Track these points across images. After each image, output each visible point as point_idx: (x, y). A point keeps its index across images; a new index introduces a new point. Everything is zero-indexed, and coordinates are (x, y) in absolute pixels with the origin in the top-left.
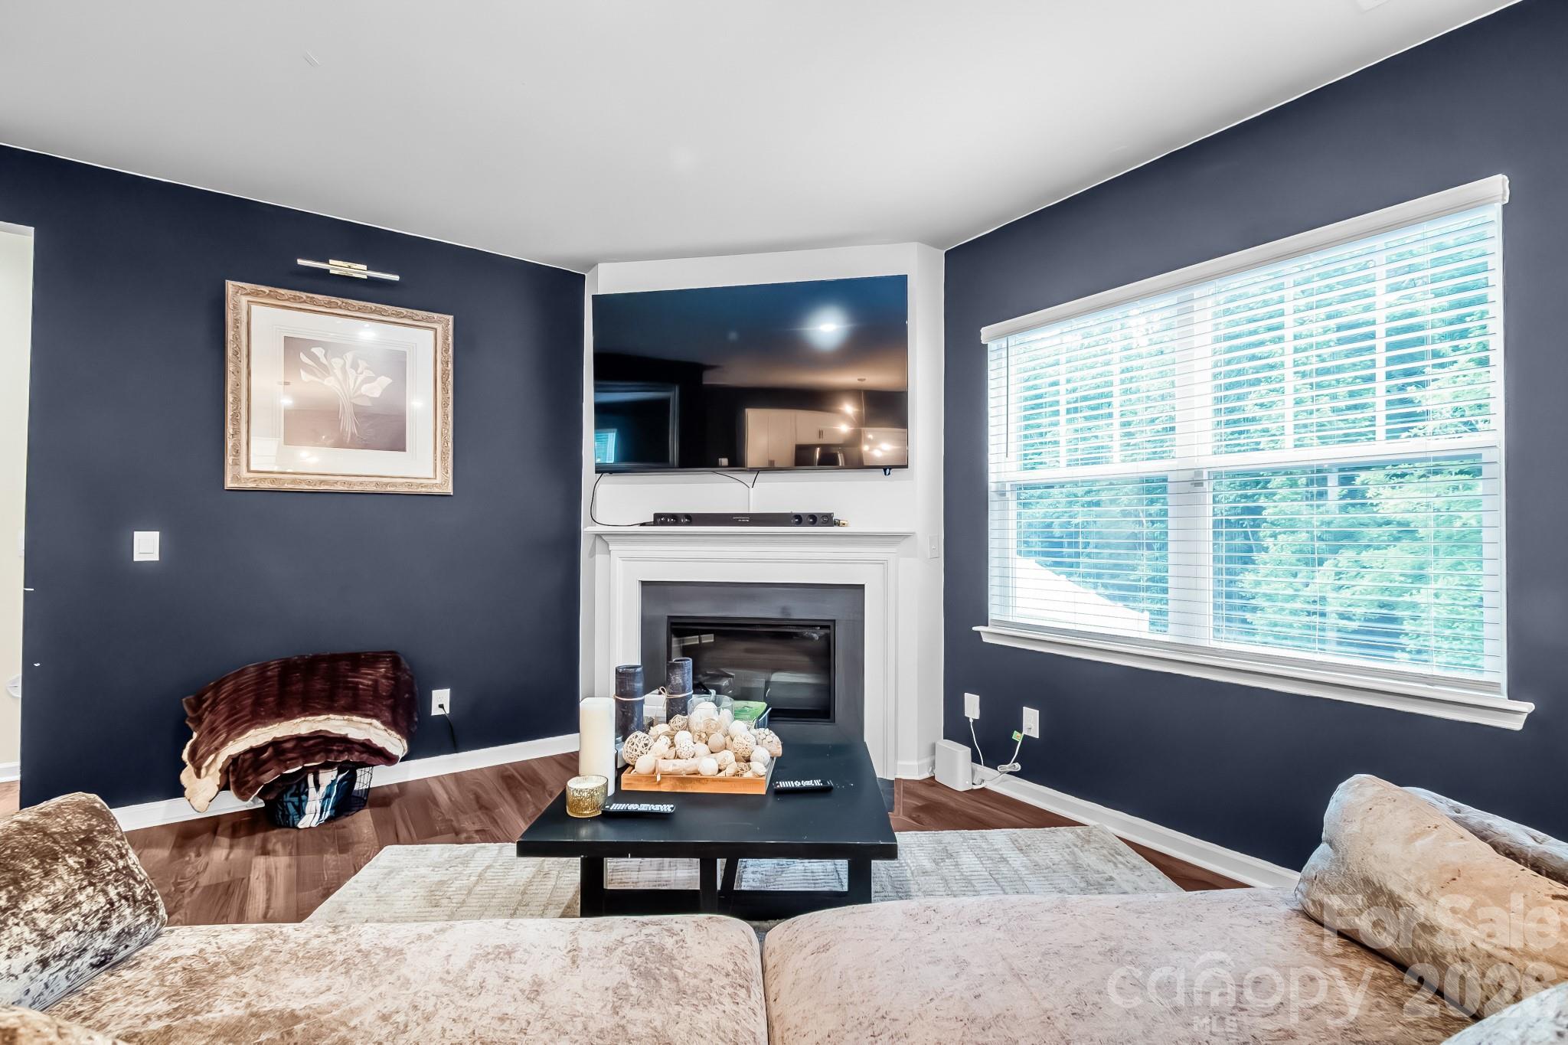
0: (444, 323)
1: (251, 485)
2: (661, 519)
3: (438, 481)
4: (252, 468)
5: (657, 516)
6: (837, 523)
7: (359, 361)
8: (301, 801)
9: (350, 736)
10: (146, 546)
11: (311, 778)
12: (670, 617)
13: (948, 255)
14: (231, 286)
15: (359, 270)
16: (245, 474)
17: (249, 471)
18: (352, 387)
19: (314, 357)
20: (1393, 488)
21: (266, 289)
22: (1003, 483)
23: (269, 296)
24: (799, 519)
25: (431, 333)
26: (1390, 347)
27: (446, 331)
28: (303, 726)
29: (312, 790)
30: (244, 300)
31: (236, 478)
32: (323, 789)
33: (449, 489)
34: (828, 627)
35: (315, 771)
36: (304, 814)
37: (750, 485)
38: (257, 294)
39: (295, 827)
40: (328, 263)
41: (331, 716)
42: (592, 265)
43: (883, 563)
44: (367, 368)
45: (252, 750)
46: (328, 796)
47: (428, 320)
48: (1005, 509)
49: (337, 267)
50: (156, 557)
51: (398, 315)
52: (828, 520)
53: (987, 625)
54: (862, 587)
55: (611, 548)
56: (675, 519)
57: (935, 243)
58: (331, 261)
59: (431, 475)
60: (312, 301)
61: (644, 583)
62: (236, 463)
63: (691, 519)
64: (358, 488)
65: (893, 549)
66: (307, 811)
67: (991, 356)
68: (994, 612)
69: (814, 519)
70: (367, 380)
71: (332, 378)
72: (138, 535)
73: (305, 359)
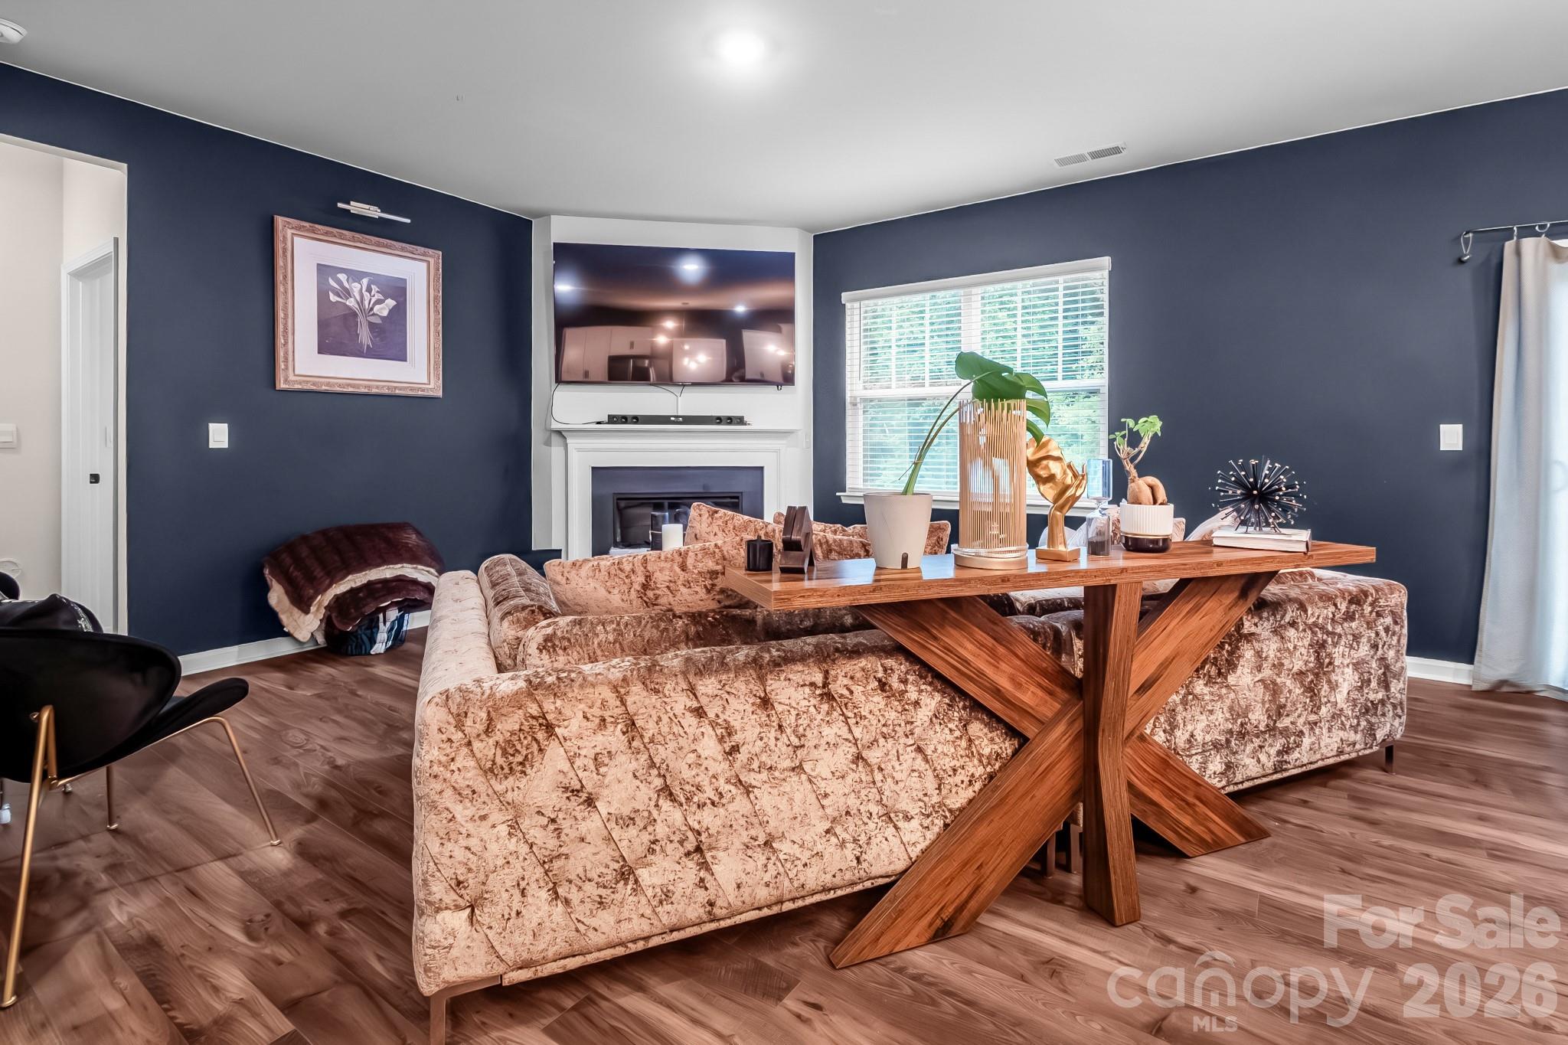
0: (435, 257)
1: (297, 387)
2: (613, 419)
3: (430, 386)
4: (296, 373)
5: (610, 417)
6: (746, 423)
7: (372, 286)
8: (372, 633)
9: (419, 579)
10: (219, 435)
11: (381, 616)
12: (615, 495)
13: (815, 237)
14: (280, 221)
15: (373, 212)
16: (292, 378)
17: (295, 375)
18: (367, 307)
19: (339, 281)
20: (1068, 405)
21: (306, 225)
22: (855, 398)
23: (308, 230)
24: (719, 420)
25: (425, 265)
26: (1065, 332)
27: (436, 263)
28: (387, 572)
29: (381, 625)
30: (289, 232)
31: (286, 381)
32: (388, 624)
33: (440, 393)
34: (737, 498)
35: (384, 610)
36: (375, 643)
37: (678, 395)
38: (299, 228)
39: (370, 654)
40: (349, 204)
41: (405, 565)
42: (545, 215)
43: (777, 451)
44: (378, 292)
45: (352, 590)
46: (392, 629)
47: (424, 254)
48: (855, 415)
49: (356, 207)
50: (225, 445)
51: (402, 249)
52: (740, 421)
53: (845, 491)
54: (762, 468)
55: (568, 441)
56: (624, 419)
57: (808, 230)
58: (352, 203)
59: (426, 381)
60: (341, 237)
61: (593, 468)
62: (285, 369)
63: (636, 419)
64: (374, 391)
65: (784, 442)
66: (378, 641)
67: (848, 312)
68: (849, 484)
69: (730, 420)
70: (379, 302)
71: (352, 299)
72: (212, 426)
73: (332, 283)
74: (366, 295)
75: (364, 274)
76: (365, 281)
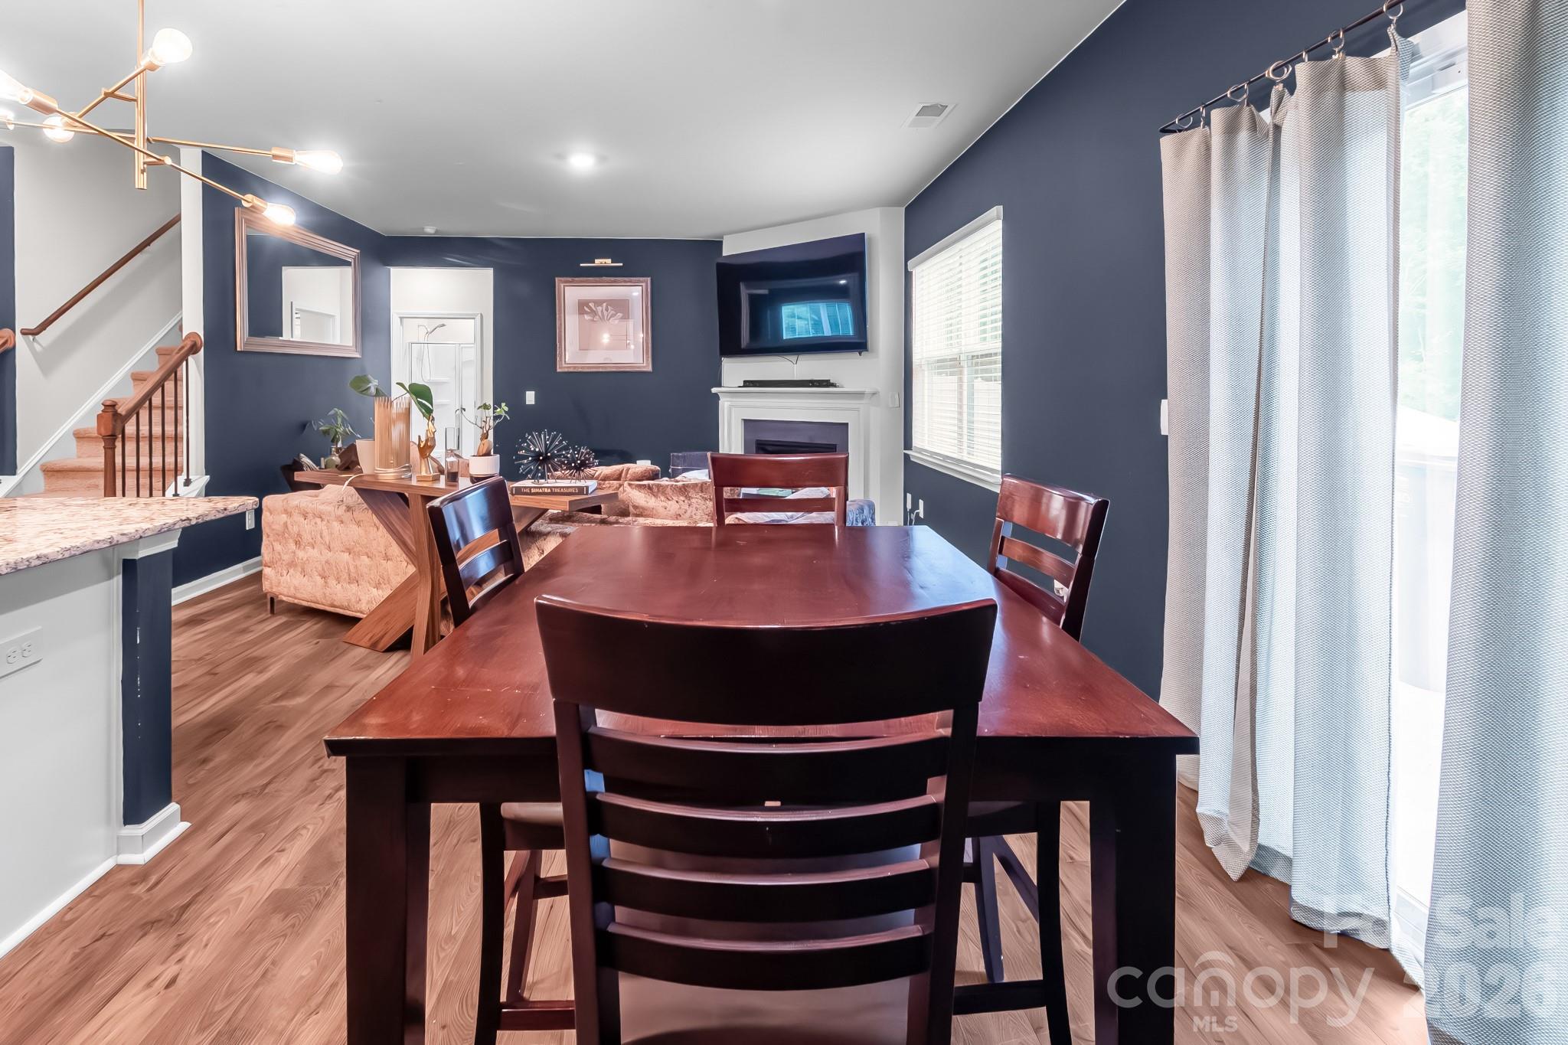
0: (646, 283)
1: (566, 370)
2: (748, 384)
5: (745, 382)
6: (833, 385)
7: (609, 306)
10: (530, 398)
12: (757, 440)
13: (906, 210)
14: (558, 280)
15: (608, 263)
16: (564, 365)
17: (566, 363)
18: (606, 319)
19: (590, 308)
21: (570, 279)
23: (572, 282)
25: (641, 288)
27: (647, 287)
30: (562, 285)
31: (561, 367)
33: (650, 369)
34: (831, 448)
37: (795, 361)
38: (568, 282)
40: (594, 263)
43: (858, 410)
44: (612, 309)
47: (640, 282)
48: (924, 376)
49: (598, 263)
50: (534, 402)
51: (625, 282)
52: (827, 384)
53: (910, 450)
54: (846, 425)
55: (730, 400)
56: (753, 383)
58: (597, 260)
59: (642, 363)
60: (588, 281)
61: (746, 421)
62: (561, 360)
64: (608, 370)
67: (914, 279)
68: (915, 444)
70: (613, 316)
71: (598, 317)
72: (528, 393)
73: (587, 309)
74: (605, 313)
75: (604, 301)
76: (605, 304)
